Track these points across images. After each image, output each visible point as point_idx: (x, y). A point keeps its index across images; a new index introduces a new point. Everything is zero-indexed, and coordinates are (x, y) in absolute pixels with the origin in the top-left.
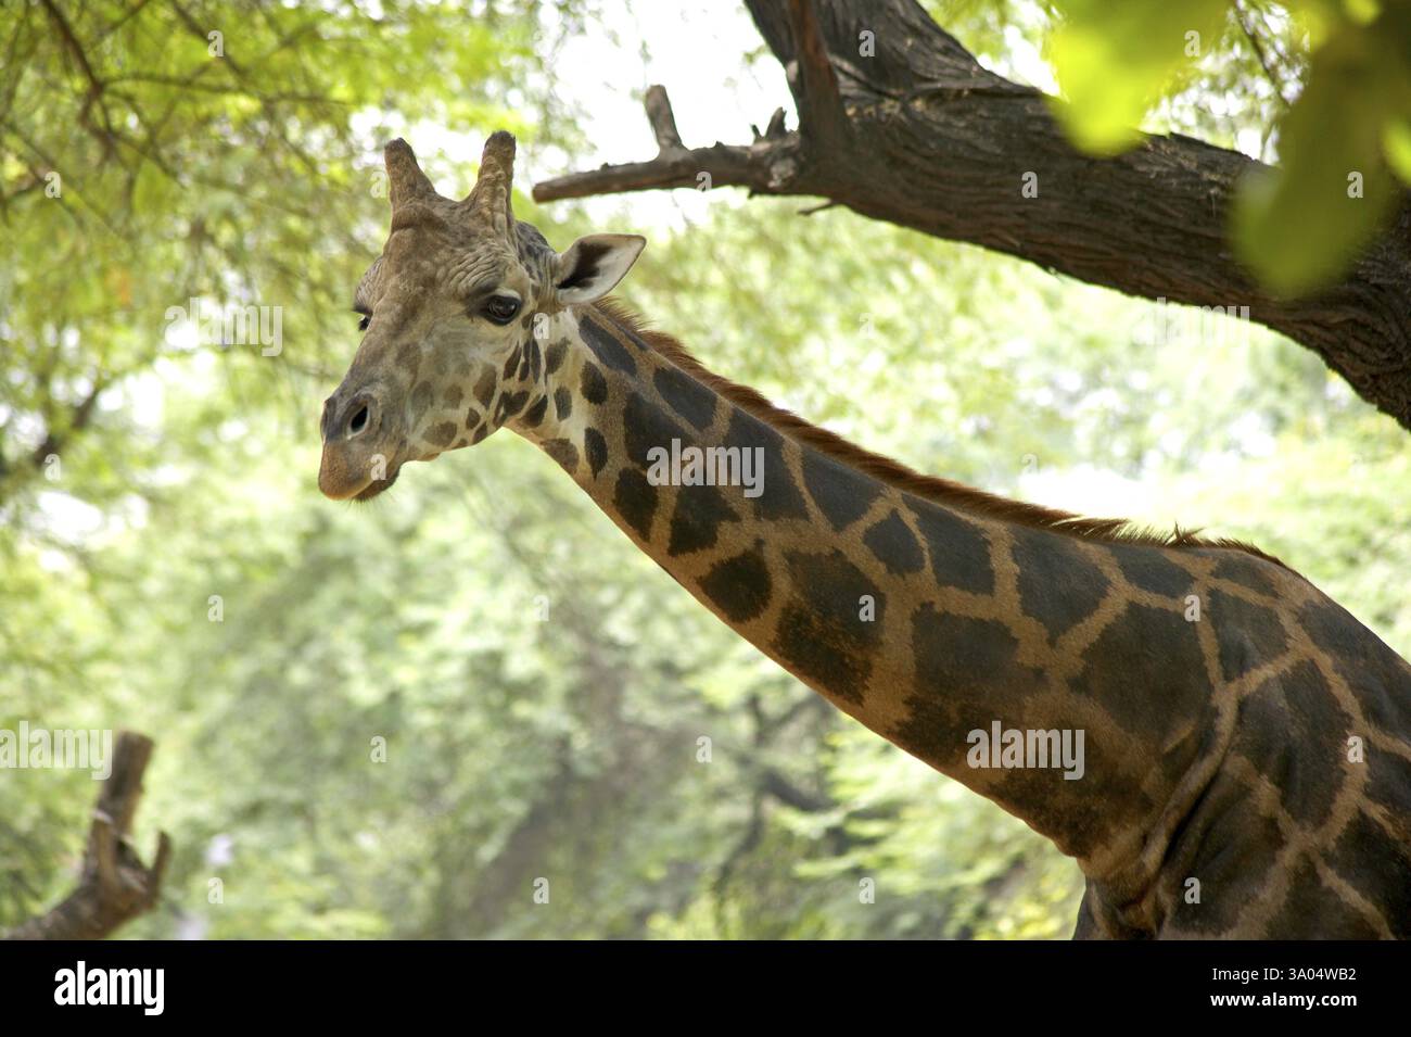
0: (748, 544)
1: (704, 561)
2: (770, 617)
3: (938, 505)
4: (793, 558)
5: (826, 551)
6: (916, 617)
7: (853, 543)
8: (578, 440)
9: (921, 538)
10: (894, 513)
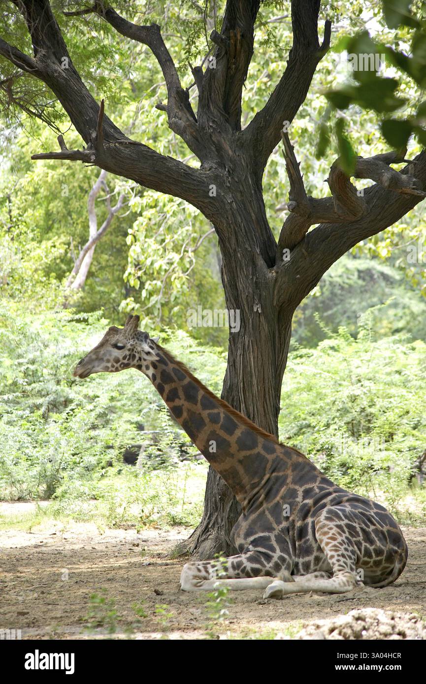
0: (181, 404)
1: (172, 404)
2: (182, 419)
3: (232, 417)
4: (189, 410)
5: (198, 412)
6: (211, 432)
7: (205, 414)
8: (151, 375)
9: (222, 420)
10: (219, 413)
